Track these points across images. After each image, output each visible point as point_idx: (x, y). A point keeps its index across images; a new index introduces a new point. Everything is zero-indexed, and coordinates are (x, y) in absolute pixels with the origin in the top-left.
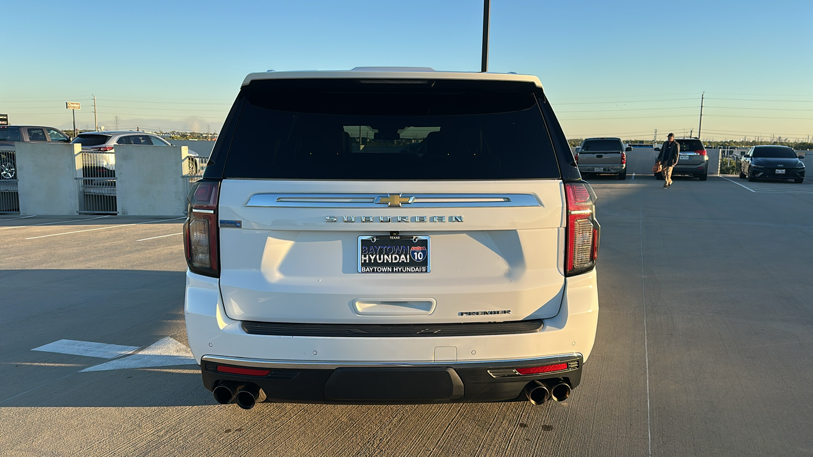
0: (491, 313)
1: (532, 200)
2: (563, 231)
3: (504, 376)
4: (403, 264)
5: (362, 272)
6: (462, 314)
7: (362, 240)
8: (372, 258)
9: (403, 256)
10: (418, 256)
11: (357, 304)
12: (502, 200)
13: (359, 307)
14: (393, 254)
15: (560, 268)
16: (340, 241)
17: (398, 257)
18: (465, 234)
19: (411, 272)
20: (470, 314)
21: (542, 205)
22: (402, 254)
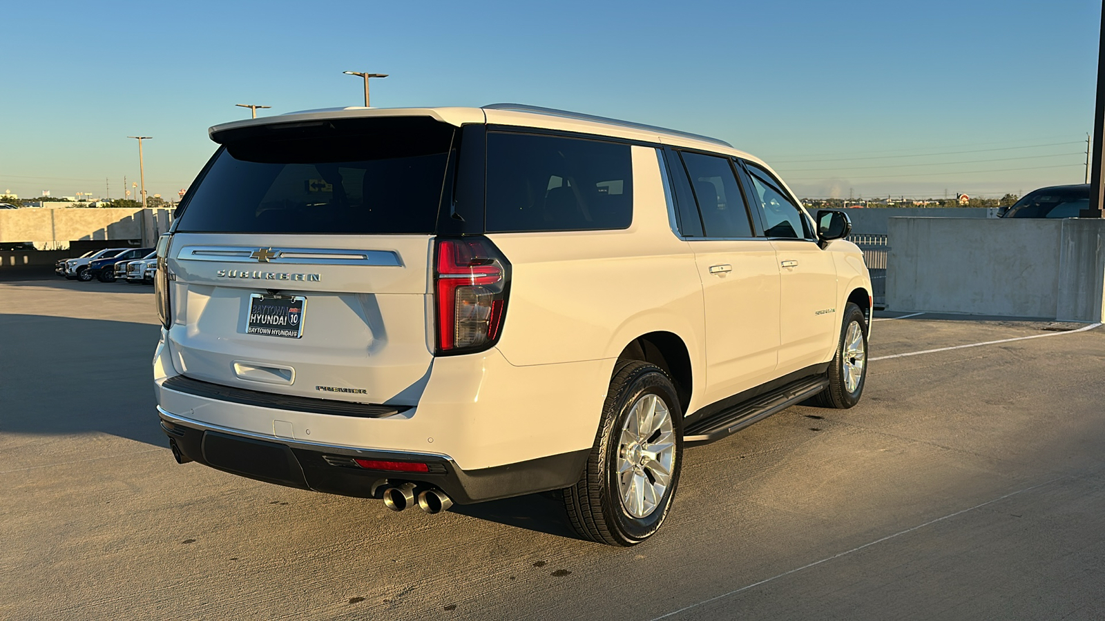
0: (346, 390)
1: (393, 258)
2: (430, 299)
3: (343, 466)
4: (280, 327)
5: (249, 333)
6: (318, 388)
7: (254, 298)
8: (259, 318)
9: (282, 318)
10: (294, 319)
11: (236, 366)
12: (362, 257)
13: (238, 369)
14: (275, 315)
15: (429, 345)
16: (239, 298)
17: (278, 318)
18: (337, 297)
19: (284, 336)
20: (325, 389)
21: (404, 265)
22: (281, 315)
